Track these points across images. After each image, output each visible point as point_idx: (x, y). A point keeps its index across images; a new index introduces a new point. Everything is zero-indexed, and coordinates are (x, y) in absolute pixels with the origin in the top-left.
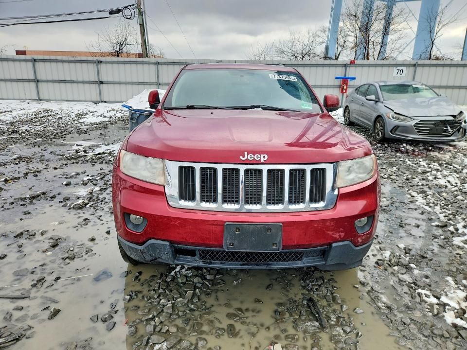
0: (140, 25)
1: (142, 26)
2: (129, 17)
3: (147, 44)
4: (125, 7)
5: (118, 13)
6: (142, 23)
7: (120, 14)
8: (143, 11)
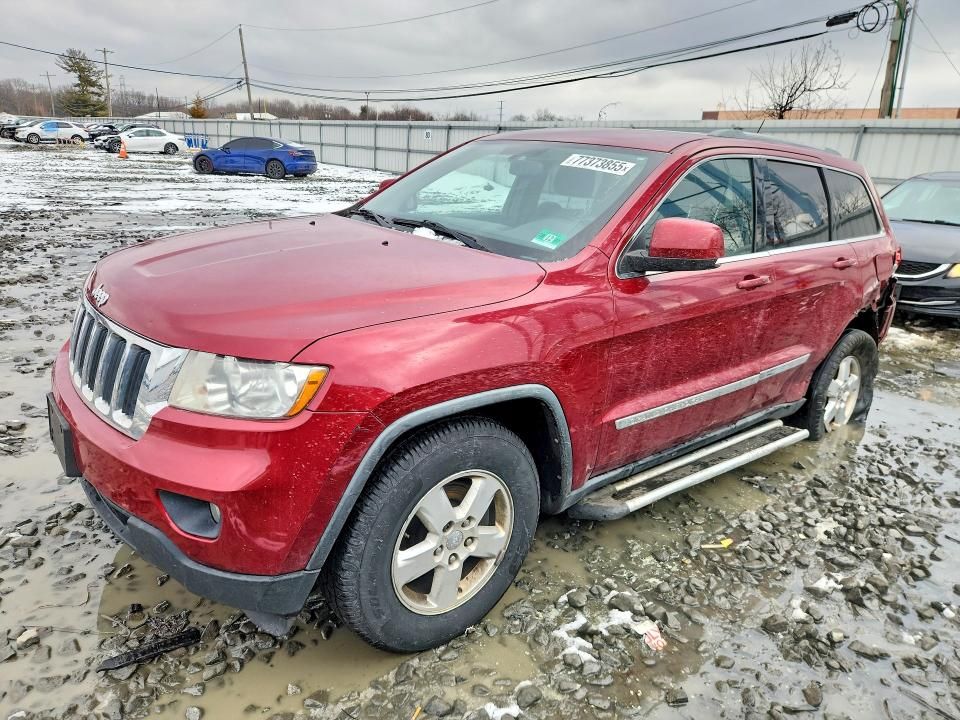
0: (893, 42)
1: (897, 44)
2: (869, 27)
3: (898, 85)
4: (866, 6)
5: (847, 21)
6: (897, 38)
7: (852, 23)
8: (909, 10)
